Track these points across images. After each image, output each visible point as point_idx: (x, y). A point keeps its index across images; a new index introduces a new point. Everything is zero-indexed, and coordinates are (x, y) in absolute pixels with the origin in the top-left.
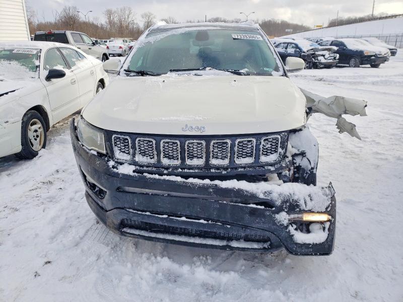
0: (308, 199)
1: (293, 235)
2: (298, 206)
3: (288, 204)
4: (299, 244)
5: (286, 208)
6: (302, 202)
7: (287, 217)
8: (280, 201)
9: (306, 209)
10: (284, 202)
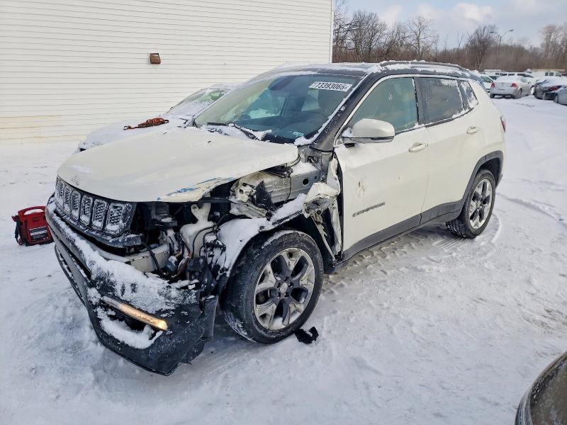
0: (128, 288)
1: (100, 320)
2: (113, 290)
3: (102, 282)
4: (105, 333)
5: (98, 285)
6: (118, 288)
7: (99, 296)
8: (96, 275)
9: (121, 298)
10: (99, 278)
